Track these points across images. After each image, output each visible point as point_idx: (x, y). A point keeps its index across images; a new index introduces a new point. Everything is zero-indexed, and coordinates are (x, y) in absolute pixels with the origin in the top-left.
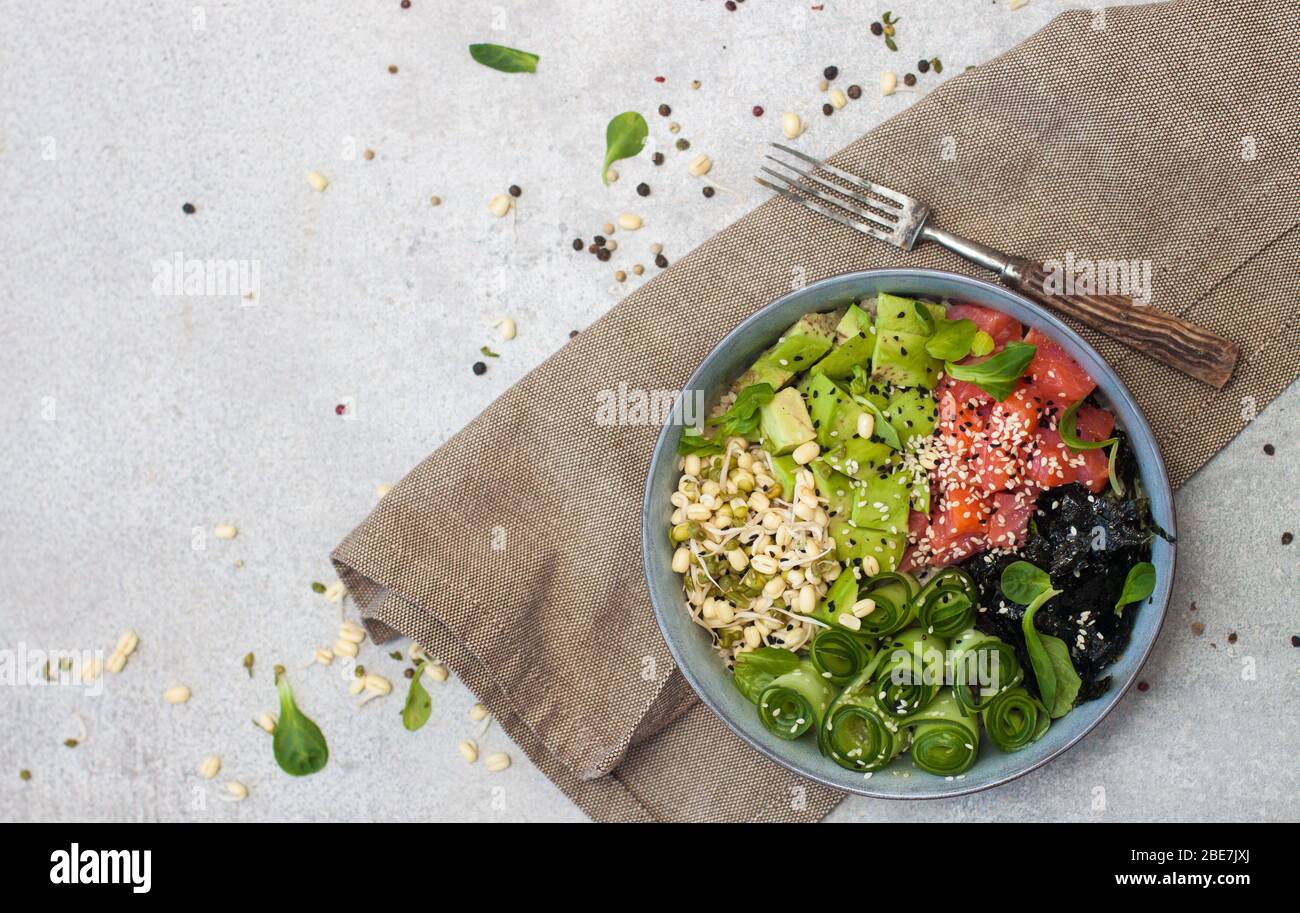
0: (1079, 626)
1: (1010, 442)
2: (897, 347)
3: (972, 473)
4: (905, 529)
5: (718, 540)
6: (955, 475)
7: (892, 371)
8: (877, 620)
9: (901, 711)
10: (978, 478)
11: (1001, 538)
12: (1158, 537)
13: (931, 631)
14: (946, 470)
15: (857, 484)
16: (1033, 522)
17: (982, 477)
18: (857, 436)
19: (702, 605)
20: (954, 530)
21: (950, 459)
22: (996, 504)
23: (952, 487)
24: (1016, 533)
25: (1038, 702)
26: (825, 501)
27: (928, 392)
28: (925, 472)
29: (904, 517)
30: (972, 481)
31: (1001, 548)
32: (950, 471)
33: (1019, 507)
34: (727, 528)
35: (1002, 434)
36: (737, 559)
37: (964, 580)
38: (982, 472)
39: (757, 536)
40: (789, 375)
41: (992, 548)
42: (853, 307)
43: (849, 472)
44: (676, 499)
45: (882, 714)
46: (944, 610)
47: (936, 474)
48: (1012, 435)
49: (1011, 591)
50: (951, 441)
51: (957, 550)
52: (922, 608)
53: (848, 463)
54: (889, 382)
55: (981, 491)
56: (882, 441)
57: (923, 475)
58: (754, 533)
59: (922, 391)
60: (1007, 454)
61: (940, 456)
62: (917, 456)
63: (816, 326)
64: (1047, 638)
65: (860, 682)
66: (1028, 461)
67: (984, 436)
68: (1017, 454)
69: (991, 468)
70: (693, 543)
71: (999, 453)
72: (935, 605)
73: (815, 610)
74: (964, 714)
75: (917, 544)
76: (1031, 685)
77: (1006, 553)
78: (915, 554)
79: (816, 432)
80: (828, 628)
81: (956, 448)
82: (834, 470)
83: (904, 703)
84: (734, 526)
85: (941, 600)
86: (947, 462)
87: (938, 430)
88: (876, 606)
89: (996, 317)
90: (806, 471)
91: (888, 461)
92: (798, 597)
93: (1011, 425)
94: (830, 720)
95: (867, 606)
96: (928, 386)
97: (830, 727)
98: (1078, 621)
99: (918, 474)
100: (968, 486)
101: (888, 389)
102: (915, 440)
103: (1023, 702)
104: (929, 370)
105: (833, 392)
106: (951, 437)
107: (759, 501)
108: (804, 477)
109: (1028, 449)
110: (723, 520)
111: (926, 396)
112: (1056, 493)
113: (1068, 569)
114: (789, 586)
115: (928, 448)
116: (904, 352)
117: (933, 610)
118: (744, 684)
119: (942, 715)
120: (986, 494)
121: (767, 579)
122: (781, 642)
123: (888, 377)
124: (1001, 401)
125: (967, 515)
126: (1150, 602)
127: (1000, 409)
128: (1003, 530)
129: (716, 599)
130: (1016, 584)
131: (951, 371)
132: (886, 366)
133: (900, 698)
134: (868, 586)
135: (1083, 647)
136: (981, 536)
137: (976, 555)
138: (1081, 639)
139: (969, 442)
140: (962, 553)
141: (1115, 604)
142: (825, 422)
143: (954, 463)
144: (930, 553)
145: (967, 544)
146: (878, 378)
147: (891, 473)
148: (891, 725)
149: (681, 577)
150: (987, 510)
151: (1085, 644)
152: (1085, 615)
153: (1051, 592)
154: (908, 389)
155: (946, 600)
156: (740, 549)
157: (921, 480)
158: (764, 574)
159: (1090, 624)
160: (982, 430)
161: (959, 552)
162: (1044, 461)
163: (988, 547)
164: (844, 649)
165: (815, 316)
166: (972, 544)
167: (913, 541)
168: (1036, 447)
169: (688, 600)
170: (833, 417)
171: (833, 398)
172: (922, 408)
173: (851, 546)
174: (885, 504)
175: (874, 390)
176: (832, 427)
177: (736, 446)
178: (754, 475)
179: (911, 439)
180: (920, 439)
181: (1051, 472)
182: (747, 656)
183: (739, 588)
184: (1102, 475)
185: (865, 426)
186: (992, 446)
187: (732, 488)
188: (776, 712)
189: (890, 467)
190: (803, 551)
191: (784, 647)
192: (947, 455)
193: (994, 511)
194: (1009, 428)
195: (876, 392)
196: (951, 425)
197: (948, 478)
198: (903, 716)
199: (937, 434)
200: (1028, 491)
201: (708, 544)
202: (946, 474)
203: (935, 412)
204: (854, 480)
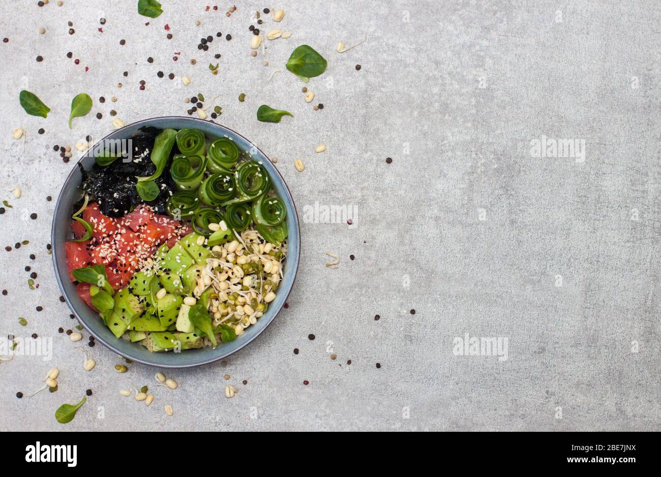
1: (110, 247)
2: (125, 314)
3: (136, 245)
4: (177, 244)
5: (249, 294)
6: (142, 250)
7: (134, 307)
8: (213, 219)
10: (135, 242)
11: (145, 214)
12: (84, 169)
13: (197, 199)
14: (144, 254)
15: (180, 275)
16: (131, 211)
17: (133, 242)
18: (168, 293)
20: (158, 229)
21: (140, 257)
22: (138, 228)
23: (147, 246)
24: (139, 212)
26: (197, 278)
27: (129, 288)
29: (173, 249)
30: (138, 243)
31: (149, 210)
33: (130, 220)
34: (242, 296)
35: (111, 252)
37: (168, 208)
38: (131, 244)
39: (234, 284)
40: (176, 335)
41: (152, 212)
42: (133, 341)
43: (179, 282)
44: (254, 321)
46: (187, 203)
47: (149, 256)
48: (108, 249)
49: (155, 190)
50: (133, 263)
51: (166, 222)
53: (177, 285)
55: (139, 235)
56: (160, 284)
57: (155, 259)
58: (235, 286)
59: (131, 291)
60: (115, 244)
61: (143, 261)
62: (152, 268)
63: (151, 345)
64: (156, 165)
65: (236, 200)
66: (111, 235)
67: (119, 257)
68: (113, 241)
69: (126, 243)
70: (260, 301)
72: (188, 207)
73: (233, 240)
74: (206, 159)
76: (174, 150)
77: (149, 206)
78: (184, 232)
79: (181, 306)
80: (233, 229)
81: (134, 260)
82: (184, 287)
83: (225, 180)
84: (239, 295)
85: (185, 208)
86: (142, 257)
87: (136, 272)
88: (209, 224)
89: (82, 296)
90: (195, 294)
91: (163, 275)
92: (236, 250)
93: (104, 252)
94: (258, 195)
95: (212, 226)
96: (127, 291)
97: (260, 192)
98: (141, 161)
99: (157, 261)
100: (141, 242)
101: (143, 301)
102: (148, 274)
103: (182, 147)
104: (121, 297)
105: (162, 316)
106: (132, 265)
107: (223, 296)
108: (197, 292)
109: (108, 239)
110: (242, 300)
111: (131, 287)
112: (112, 214)
113: (129, 183)
114: (236, 256)
115: (146, 268)
116: (124, 310)
117: (191, 206)
118: (283, 233)
119: (214, 165)
120: (137, 234)
121: (242, 266)
122: (259, 238)
123: (138, 306)
124: (102, 264)
125: (149, 231)
127: (104, 262)
128: (143, 217)
130: (151, 191)
132: (135, 311)
133: (225, 183)
134: (207, 234)
135: (147, 150)
136: (152, 220)
137: (160, 214)
138: (146, 153)
139: (126, 258)
140: (164, 219)
142: (174, 307)
143: (140, 255)
144: (177, 228)
145: (160, 221)
146: (142, 308)
147: (166, 269)
148: (236, 175)
149: (275, 292)
150: (142, 228)
151: (145, 150)
153: (140, 179)
154: (135, 295)
156: (244, 285)
157: (157, 258)
158: (242, 268)
159: (137, 156)
160: (119, 260)
161: (166, 220)
162: (104, 230)
163: (154, 214)
164: (234, 218)
165: (149, 349)
166: (158, 220)
167: (179, 238)
168: (104, 238)
171: (164, 314)
172: (135, 284)
173: (202, 254)
174: (175, 259)
175: (148, 305)
176: (173, 303)
178: (218, 308)
179: (148, 276)
180: (146, 273)
181: (105, 224)
182: (275, 243)
183: (256, 270)
184: (88, 208)
185: (162, 294)
186: (118, 251)
187: (229, 309)
188: (278, 213)
189: (165, 271)
190: (219, 265)
191: (259, 235)
192: (140, 259)
193: (140, 226)
194: (106, 253)
195: (147, 303)
196: (129, 269)
197: (147, 251)
198: (229, 175)
199: (138, 270)
200: (122, 223)
201: (254, 296)
202: (146, 253)
203: (132, 278)
204: (181, 277)
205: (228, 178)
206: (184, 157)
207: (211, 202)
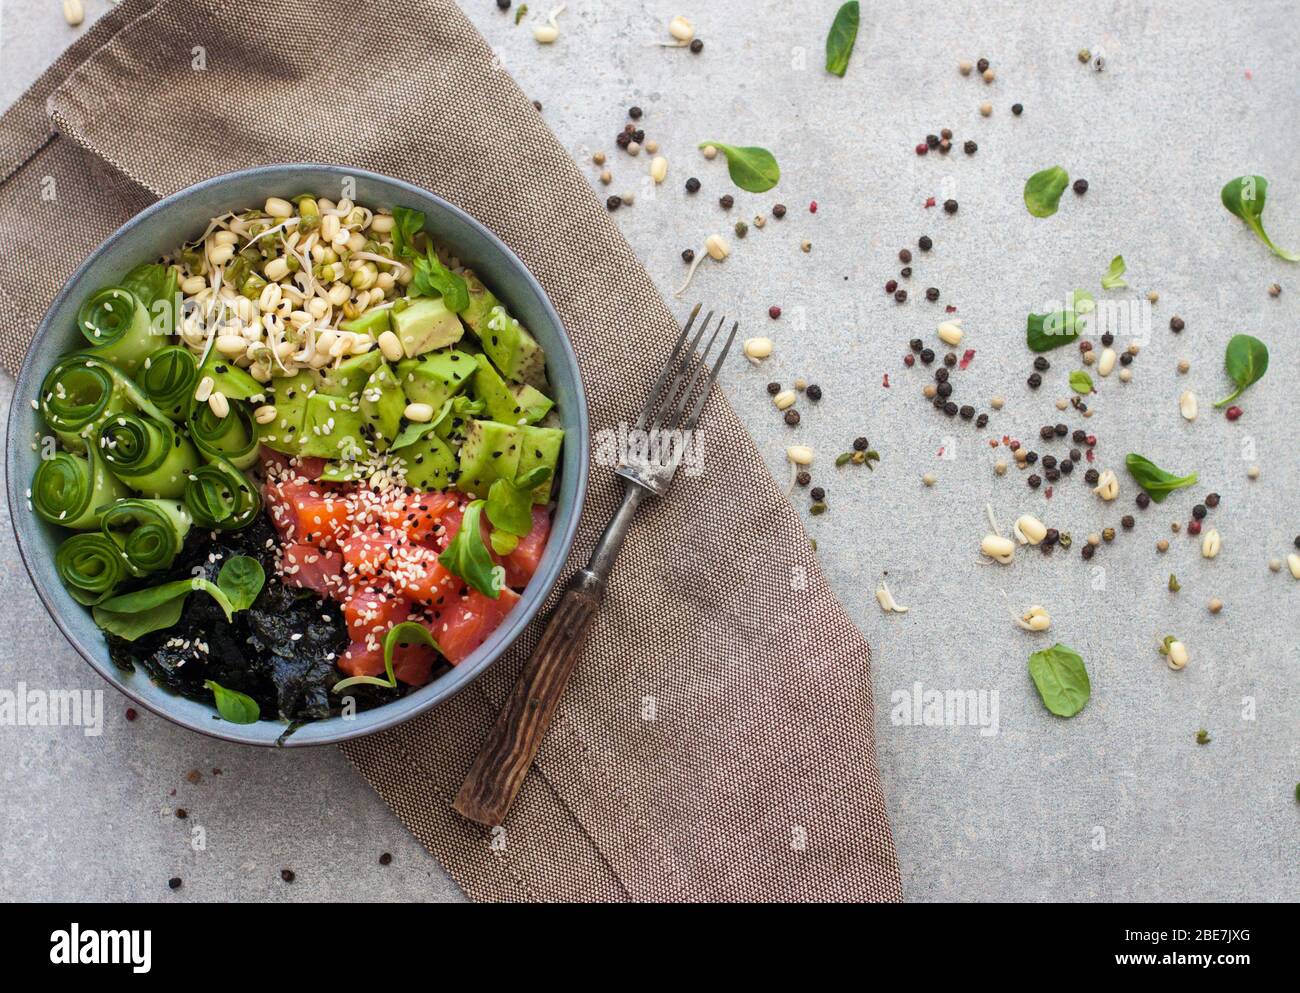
0: (193, 640)
1: (395, 569)
2: (503, 448)
3: (363, 527)
4: (304, 452)
5: (299, 248)
6: (362, 508)
7: (476, 442)
8: (205, 419)
9: (103, 441)
10: (357, 533)
11: (292, 558)
12: (285, 728)
13: (192, 477)
14: (367, 498)
15: (355, 401)
16: (309, 594)
17: (359, 538)
18: (408, 402)
19: (229, 230)
20: (301, 506)
21: (379, 504)
22: (329, 554)
23: (349, 505)
24: (297, 575)
25: (110, 593)
26: (337, 365)
27: (453, 481)
28: (367, 477)
29: (318, 452)
30: (355, 527)
31: (282, 558)
32: (367, 503)
33: (326, 579)
34: (311, 257)
35: (403, 560)
36: (277, 267)
37: (245, 515)
38: (364, 538)
39: (302, 290)
40: (478, 331)
41: (282, 549)
42: (550, 403)
43: (367, 392)
44: (345, 204)
45: (101, 421)
46: (215, 493)
47: (365, 489)
49: (232, 566)
50: (399, 505)
51: (281, 510)
52: (217, 469)
53: (378, 390)
54: (465, 439)
56: (401, 430)
57: (364, 474)
58: (305, 288)
59: (455, 475)
60: (382, 565)
61: (383, 493)
62: (385, 468)
63: (530, 361)
64: (180, 606)
65: (137, 396)
66: (374, 588)
67: (403, 541)
68: (382, 576)
69: (367, 547)
70: (296, 220)
71: (383, 555)
72: (220, 484)
73: (221, 352)
74: (98, 510)
75: (290, 467)
76: (129, 586)
77: (277, 564)
78: (279, 465)
79: (413, 358)
80: (198, 366)
81: (390, 510)
82: (370, 375)
83: (112, 445)
84: (313, 266)
85: (226, 490)
86: (377, 500)
87: (412, 491)
88: (221, 419)
89: (533, 558)
90: (370, 345)
91: (379, 435)
92: (235, 334)
93: (413, 570)
94: (97, 364)
95: (221, 408)
96: (460, 482)
97: (89, 364)
98: (198, 640)
99: (365, 469)
100: (350, 523)
101: (459, 437)
102: (402, 467)
103: (110, 574)
104: (477, 483)
105: (456, 377)
106: (403, 505)
107: (340, 294)
108: (364, 343)
109: (387, 589)
110: (320, 252)
111: (449, 480)
112: (339, 617)
113: (256, 630)
114: (245, 324)
115: (393, 480)
116: (497, 455)
117: (215, 481)
118: (142, 274)
119: (99, 487)
120: (340, 543)
121: (255, 300)
122: (188, 316)
123: (471, 437)
124: (440, 560)
125: (317, 520)
126: (214, 718)
127: (432, 558)
128: (300, 561)
129: (235, 245)
130: (238, 572)
131: (473, 506)
132: (482, 434)
133: (118, 441)
134: (243, 410)
136: (295, 536)
137: (276, 531)
138: (179, 642)
139: (397, 524)
140: (277, 515)
141: (216, 681)
142: (424, 368)
143: (375, 508)
144: (278, 481)
145: (287, 521)
146: (471, 427)
147: (367, 439)
148: (89, 430)
149: (260, 207)
150: (323, 544)
151: (173, 647)
152: (204, 647)
153: (229, 610)
154: (458, 459)
155: (225, 495)
156: (288, 271)
157: (358, 472)
158: (259, 296)
159: (195, 653)
160: (410, 538)
161: (278, 512)
162: (373, 605)
163: (283, 544)
164: (175, 382)
166: (287, 527)
167: (292, 462)
168: (389, 597)
169: (236, 215)
170: (429, 376)
171: (449, 377)
172: (437, 475)
173: (288, 393)
174: (332, 431)
175: (458, 422)
176: (418, 375)
177: (401, 271)
178: (369, 290)
179: (403, 462)
180: (401, 472)
181: (361, 612)
182: (174, 278)
183: (246, 270)
184: (357, 670)
185: (418, 411)
186: (391, 549)
187: (357, 265)
188: (108, 307)
189: (372, 438)
190: (283, 340)
192: (384, 500)
193: (322, 551)
194: (410, 567)
195: (455, 425)
196: (416, 505)
197: (359, 501)
198: (98, 444)
199: (408, 490)
200: (343, 589)
201: (295, 237)
202: (363, 498)
203: (431, 489)
204: (359, 397)
206: (124, 555)
207: (177, 445)
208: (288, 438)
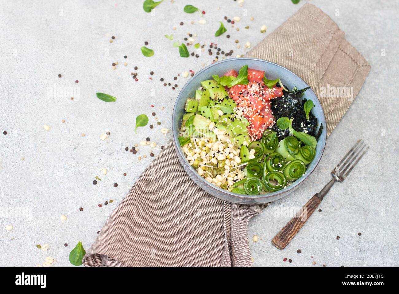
3: (253, 108)
5: (206, 159)
6: (249, 111)
7: (218, 94)
10: (255, 109)
11: (270, 120)
12: (304, 92)
13: (271, 148)
14: (246, 111)
15: (229, 125)
18: (220, 116)
20: (259, 123)
22: (263, 114)
23: (251, 114)
24: (272, 118)
27: (229, 97)
30: (254, 110)
31: (271, 124)
32: (247, 110)
33: (268, 112)
34: (206, 154)
36: (214, 161)
38: (255, 106)
39: (214, 153)
43: (226, 121)
44: (189, 158)
45: (277, 170)
46: (271, 141)
48: (256, 90)
49: (282, 128)
51: (262, 130)
53: (224, 119)
55: (258, 112)
56: (227, 114)
57: (241, 117)
59: (227, 98)
61: (242, 110)
62: (237, 113)
66: (263, 96)
69: (256, 102)
70: (201, 164)
72: (267, 143)
73: (241, 160)
74: (295, 158)
77: (273, 125)
79: (210, 120)
80: (248, 163)
81: (245, 104)
82: (222, 123)
84: (208, 153)
85: (268, 140)
91: (232, 117)
92: (235, 161)
95: (253, 151)
96: (228, 95)
98: (301, 127)
104: (225, 91)
105: (208, 107)
106: (242, 101)
107: (209, 145)
108: (216, 130)
110: (204, 153)
112: (274, 103)
114: (231, 160)
115: (238, 110)
116: (218, 87)
117: (268, 145)
121: (225, 161)
122: (237, 180)
123: (218, 97)
124: (248, 84)
126: (315, 106)
127: (249, 86)
128: (269, 118)
129: (215, 177)
130: (282, 125)
133: (278, 164)
135: (307, 132)
138: (305, 130)
139: (247, 99)
142: (211, 117)
144: (256, 135)
146: (215, 100)
147: (234, 119)
149: (203, 176)
152: (302, 124)
153: (291, 120)
154: (224, 99)
156: (213, 158)
158: (223, 160)
164: (255, 165)
166: (264, 127)
168: (262, 92)
170: (212, 113)
171: (209, 109)
172: (230, 101)
173: (238, 142)
174: (239, 125)
176: (213, 117)
177: (193, 139)
178: (203, 141)
183: (219, 169)
184: (281, 89)
185: (220, 113)
186: (253, 95)
187: (200, 147)
188: (251, 190)
190: (228, 148)
191: (239, 180)
192: (244, 108)
193: (263, 116)
195: (217, 103)
196: (240, 99)
197: (248, 113)
199: (238, 105)
200: (267, 107)
202: (247, 112)
203: (234, 100)
205: (281, 166)
206: (299, 146)
208: (247, 137)
